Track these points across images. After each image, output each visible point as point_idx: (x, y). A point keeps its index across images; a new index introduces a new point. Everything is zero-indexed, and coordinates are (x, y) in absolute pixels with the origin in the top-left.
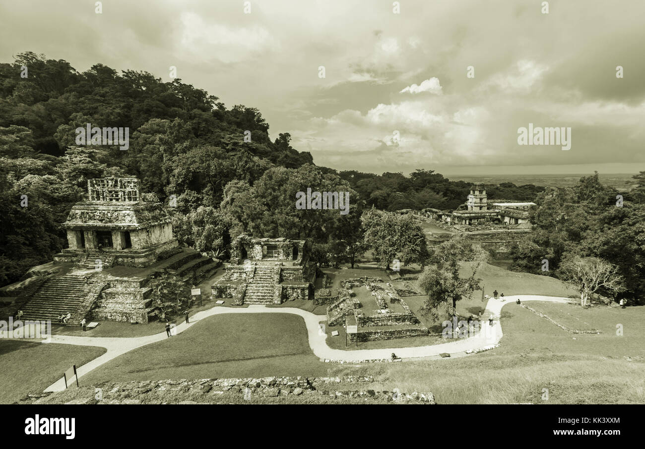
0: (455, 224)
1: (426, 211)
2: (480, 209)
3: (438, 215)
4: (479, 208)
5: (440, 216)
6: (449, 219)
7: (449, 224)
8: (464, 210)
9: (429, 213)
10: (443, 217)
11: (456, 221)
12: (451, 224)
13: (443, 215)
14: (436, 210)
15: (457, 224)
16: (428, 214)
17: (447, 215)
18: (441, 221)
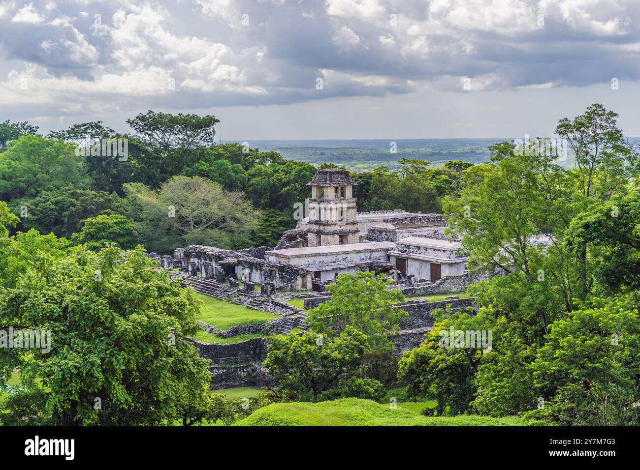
0: (273, 289)
1: (188, 255)
2: (342, 242)
3: (222, 265)
4: (337, 237)
5: (230, 270)
6: (257, 277)
7: (258, 290)
8: (297, 245)
9: (196, 260)
10: (238, 269)
11: (277, 283)
12: (264, 291)
13: (239, 263)
14: (216, 250)
15: (281, 289)
16: (193, 265)
17: (251, 266)
18: (233, 285)
